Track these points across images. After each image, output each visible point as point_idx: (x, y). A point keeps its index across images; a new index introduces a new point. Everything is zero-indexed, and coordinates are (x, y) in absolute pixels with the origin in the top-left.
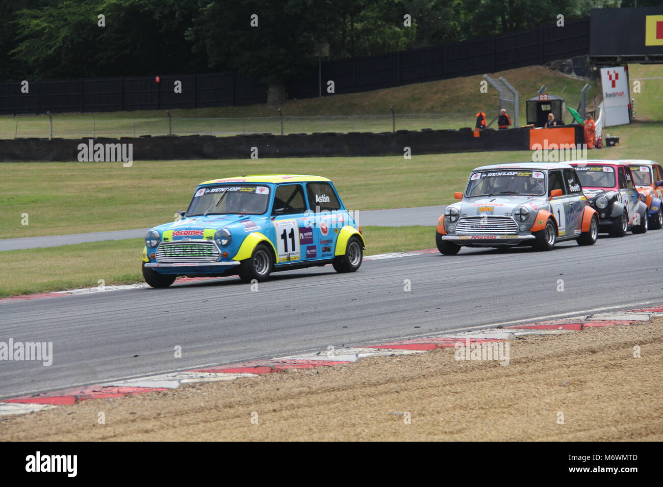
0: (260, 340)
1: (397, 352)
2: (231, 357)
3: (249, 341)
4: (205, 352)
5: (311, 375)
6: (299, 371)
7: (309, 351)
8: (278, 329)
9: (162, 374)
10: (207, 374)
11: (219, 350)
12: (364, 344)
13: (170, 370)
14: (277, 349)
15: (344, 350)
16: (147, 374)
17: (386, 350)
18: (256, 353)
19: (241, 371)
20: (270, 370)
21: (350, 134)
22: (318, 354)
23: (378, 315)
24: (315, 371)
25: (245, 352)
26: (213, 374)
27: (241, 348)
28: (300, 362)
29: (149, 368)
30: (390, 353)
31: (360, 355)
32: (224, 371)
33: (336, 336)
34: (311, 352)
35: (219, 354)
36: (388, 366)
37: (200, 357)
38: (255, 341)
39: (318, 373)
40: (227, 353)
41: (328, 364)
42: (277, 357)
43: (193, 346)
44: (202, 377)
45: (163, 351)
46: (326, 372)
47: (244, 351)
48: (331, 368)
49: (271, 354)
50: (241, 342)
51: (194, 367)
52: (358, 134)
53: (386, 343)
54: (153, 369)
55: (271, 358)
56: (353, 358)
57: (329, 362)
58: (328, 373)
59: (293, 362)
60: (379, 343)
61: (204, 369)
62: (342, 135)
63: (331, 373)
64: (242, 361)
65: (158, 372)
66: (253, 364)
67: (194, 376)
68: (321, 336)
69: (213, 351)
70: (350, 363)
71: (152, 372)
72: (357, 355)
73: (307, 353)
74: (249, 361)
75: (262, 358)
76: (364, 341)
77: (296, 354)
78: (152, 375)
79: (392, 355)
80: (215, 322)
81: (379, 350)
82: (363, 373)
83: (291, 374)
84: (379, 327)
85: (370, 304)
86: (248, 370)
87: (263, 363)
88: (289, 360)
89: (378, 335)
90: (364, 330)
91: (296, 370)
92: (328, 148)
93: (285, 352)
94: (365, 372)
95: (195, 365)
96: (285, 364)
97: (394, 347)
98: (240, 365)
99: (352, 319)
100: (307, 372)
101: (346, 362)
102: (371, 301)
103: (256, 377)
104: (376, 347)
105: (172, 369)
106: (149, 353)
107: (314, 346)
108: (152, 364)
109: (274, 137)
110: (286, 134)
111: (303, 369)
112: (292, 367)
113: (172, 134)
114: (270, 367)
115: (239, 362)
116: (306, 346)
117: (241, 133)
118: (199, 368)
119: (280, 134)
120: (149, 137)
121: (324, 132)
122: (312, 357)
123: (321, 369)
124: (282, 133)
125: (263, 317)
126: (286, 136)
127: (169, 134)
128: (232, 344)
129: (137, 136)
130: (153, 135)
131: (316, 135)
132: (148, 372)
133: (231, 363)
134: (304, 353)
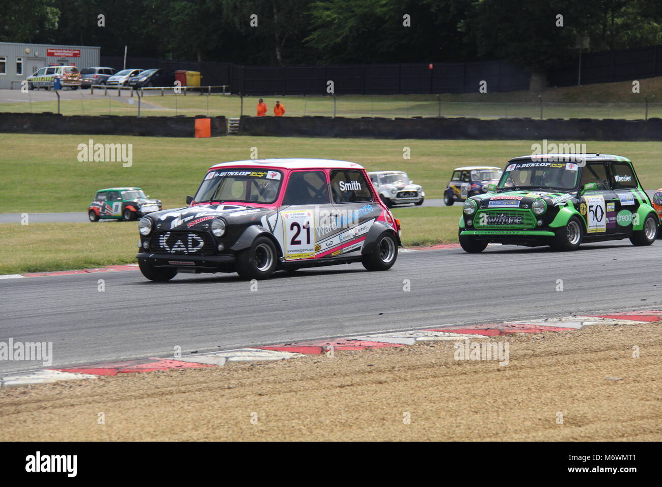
0: (495, 305)
1: (621, 322)
2: (466, 319)
3: (485, 305)
4: (443, 314)
5: (537, 339)
6: (527, 334)
7: (538, 316)
8: (513, 296)
9: (402, 331)
10: (442, 333)
11: (456, 312)
12: (590, 313)
13: (409, 328)
14: (509, 314)
15: (571, 318)
16: (388, 331)
17: (610, 320)
18: (489, 317)
19: (473, 332)
20: (499, 332)
21: (605, 120)
22: (546, 320)
23: (608, 287)
24: (542, 336)
25: (479, 315)
26: (446, 334)
27: (476, 311)
28: (528, 327)
29: (390, 326)
30: (614, 323)
31: (585, 323)
32: (458, 332)
33: (566, 304)
34: (540, 318)
35: (455, 316)
36: (611, 334)
37: (437, 318)
38: (490, 305)
39: (544, 338)
40: (463, 315)
41: (553, 330)
42: (507, 321)
43: (433, 308)
44: (436, 336)
45: (406, 310)
46: (551, 337)
48: (556, 334)
49: (503, 318)
50: (477, 306)
51: (431, 326)
52: (612, 121)
53: (611, 313)
54: (394, 326)
55: (502, 322)
56: (578, 326)
57: (555, 328)
58: (553, 338)
59: (522, 326)
60: (605, 313)
61: (439, 329)
62: (597, 121)
63: (556, 339)
64: (475, 323)
65: (398, 330)
66: (485, 327)
67: (429, 334)
68: (551, 304)
69: (451, 313)
70: (575, 329)
71: (393, 329)
72: (582, 323)
73: (536, 318)
74: (481, 324)
75: (494, 321)
76: (591, 310)
77: (526, 319)
78: (392, 332)
79: (615, 325)
80: (456, 287)
81: (604, 319)
82: (586, 340)
83: (519, 337)
84: (607, 298)
85: (602, 277)
86: (479, 332)
87: (493, 326)
88: (518, 324)
89: (606, 306)
90: (593, 300)
91: (523, 334)
92: (583, 132)
93: (516, 317)
94: (587, 339)
95: (432, 325)
96: (514, 328)
97: (618, 318)
98: (472, 327)
99: (584, 289)
100: (534, 336)
101: (571, 329)
102: (604, 274)
103: (487, 339)
104: (601, 317)
105: (411, 327)
106: (393, 312)
107: (543, 312)
108: (395, 322)
109: (533, 121)
110: (545, 119)
111: (530, 333)
112: (520, 331)
113: (441, 116)
114: (499, 330)
115: (472, 324)
116: (536, 313)
117: (504, 117)
118: (435, 327)
119: (539, 118)
120: (420, 118)
121: (580, 118)
122: (540, 322)
123: (548, 334)
124: (541, 118)
125: (501, 284)
126: (544, 121)
127: (438, 116)
128: (469, 307)
129: (410, 117)
130: (424, 117)
131: (573, 121)
132: (389, 329)
133: (465, 325)
134: (533, 319)
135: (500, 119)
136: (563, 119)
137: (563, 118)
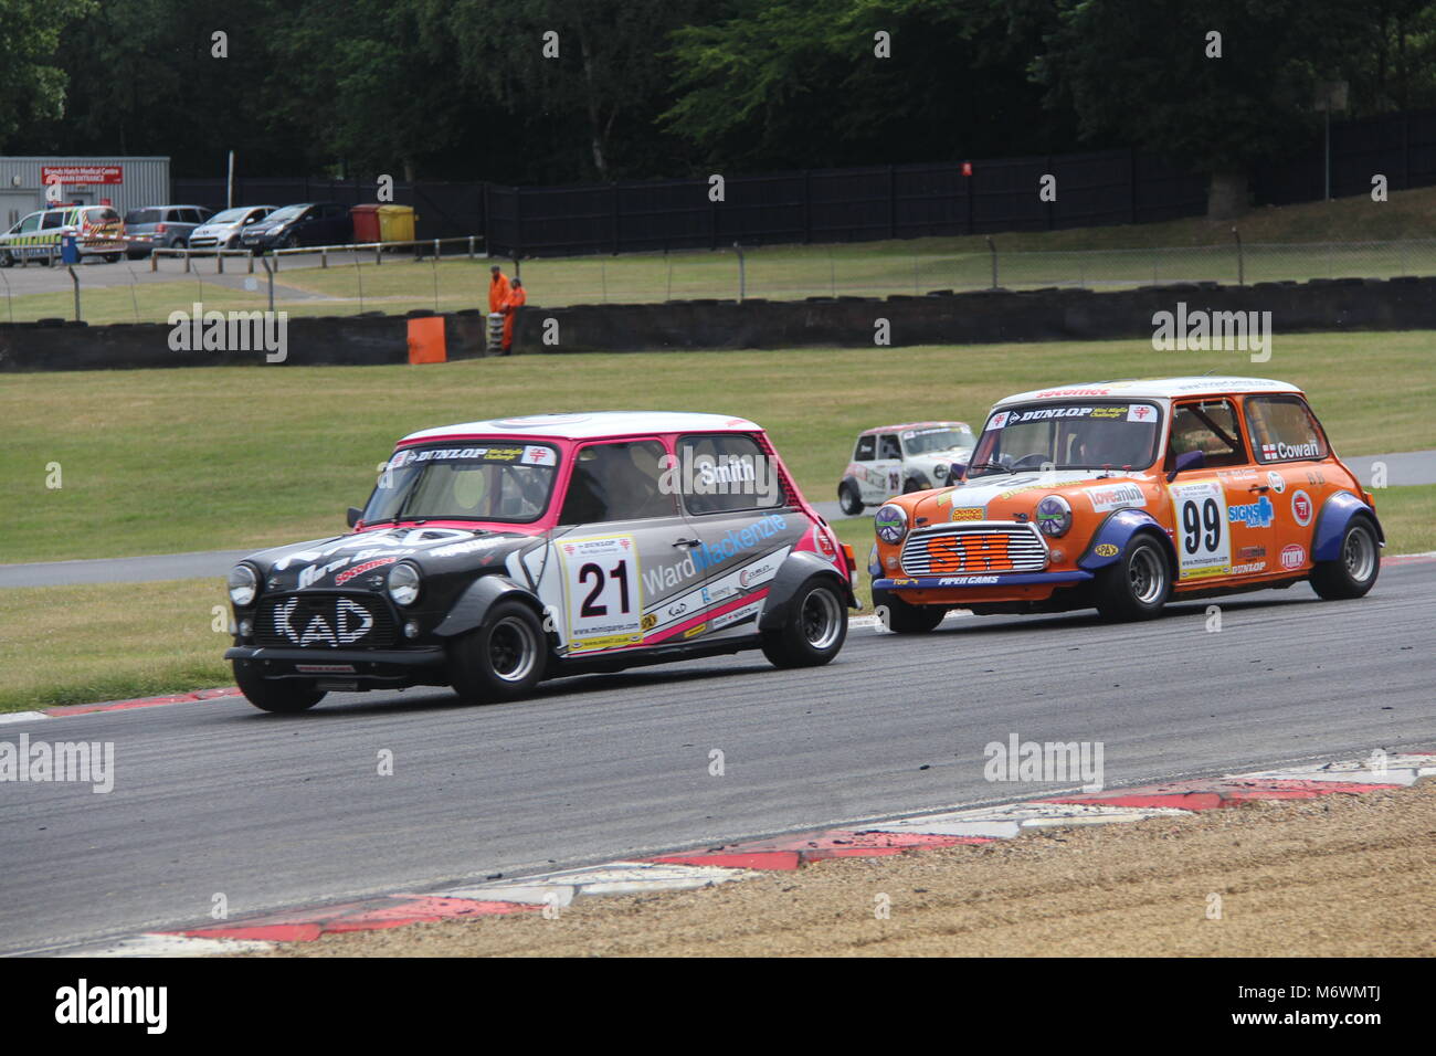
0: (1195, 736)
2: (1131, 772)
3: (1171, 737)
5: (1311, 814)
6: (1285, 804)
7: (1305, 760)
8: (1235, 712)
9: (983, 806)
10: (1080, 808)
12: (1430, 746)
13: (1000, 800)
14: (1233, 757)
16: (950, 807)
18: (1187, 764)
19: (1154, 802)
20: (1218, 801)
21: (1395, 281)
22: (1327, 767)
24: (1321, 805)
25: (1161, 762)
26: (1092, 809)
27: (1153, 752)
28: (1286, 785)
29: (952, 794)
31: (1424, 772)
32: (1118, 803)
33: (1367, 728)
34: (1311, 762)
38: (1183, 736)
39: (1326, 809)
40: (1124, 763)
41: (1348, 790)
42: (1233, 774)
44: (1068, 815)
46: (1345, 808)
47: (1161, 760)
48: (1356, 800)
49: (1219, 766)
50: (1153, 739)
51: (1052, 793)
52: (1412, 281)
54: (962, 796)
55: (1220, 775)
56: (1406, 778)
57: (1351, 785)
58: (1350, 809)
59: (1270, 784)
61: (1073, 798)
62: (1377, 284)
63: (1356, 811)
64: (1156, 781)
65: (973, 803)
66: (1181, 788)
67: (1051, 811)
68: (1332, 728)
70: (1400, 788)
71: (960, 802)
72: (1416, 771)
73: (1300, 764)
74: (1172, 782)
75: (1200, 774)
76: (1431, 741)
77: (1277, 767)
78: (960, 809)
80: (1095, 695)
82: (1430, 812)
83: (1267, 811)
86: (1170, 800)
87: (1202, 786)
88: (1261, 780)
90: (1430, 715)
91: (1277, 802)
92: (1345, 312)
93: (1251, 762)
95: (1052, 789)
96: (1252, 788)
98: (1152, 791)
99: (1403, 690)
100: (1302, 808)
101: (1391, 785)
103: (1189, 817)
105: (1003, 795)
106: (953, 761)
107: (1316, 749)
108: (961, 786)
109: (1221, 289)
110: (1249, 282)
111: (1293, 800)
112: (1268, 796)
113: (999, 286)
114: (1219, 795)
115: (1149, 783)
116: (1298, 750)
117: (1149, 282)
118: (1061, 795)
119: (1236, 283)
120: (948, 293)
121: (1335, 277)
122: (1312, 774)
123: (1334, 802)
124: (1241, 282)
125: (1200, 684)
126: (1249, 289)
127: (991, 287)
128: (1132, 743)
129: (923, 291)
130: (957, 290)
131: (1317, 286)
132: (951, 803)
133: (1132, 785)
134: (1294, 765)
135: (1141, 289)
136: (1293, 283)
137: (1292, 279)
